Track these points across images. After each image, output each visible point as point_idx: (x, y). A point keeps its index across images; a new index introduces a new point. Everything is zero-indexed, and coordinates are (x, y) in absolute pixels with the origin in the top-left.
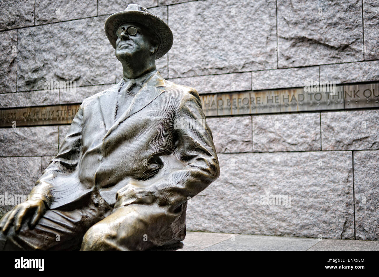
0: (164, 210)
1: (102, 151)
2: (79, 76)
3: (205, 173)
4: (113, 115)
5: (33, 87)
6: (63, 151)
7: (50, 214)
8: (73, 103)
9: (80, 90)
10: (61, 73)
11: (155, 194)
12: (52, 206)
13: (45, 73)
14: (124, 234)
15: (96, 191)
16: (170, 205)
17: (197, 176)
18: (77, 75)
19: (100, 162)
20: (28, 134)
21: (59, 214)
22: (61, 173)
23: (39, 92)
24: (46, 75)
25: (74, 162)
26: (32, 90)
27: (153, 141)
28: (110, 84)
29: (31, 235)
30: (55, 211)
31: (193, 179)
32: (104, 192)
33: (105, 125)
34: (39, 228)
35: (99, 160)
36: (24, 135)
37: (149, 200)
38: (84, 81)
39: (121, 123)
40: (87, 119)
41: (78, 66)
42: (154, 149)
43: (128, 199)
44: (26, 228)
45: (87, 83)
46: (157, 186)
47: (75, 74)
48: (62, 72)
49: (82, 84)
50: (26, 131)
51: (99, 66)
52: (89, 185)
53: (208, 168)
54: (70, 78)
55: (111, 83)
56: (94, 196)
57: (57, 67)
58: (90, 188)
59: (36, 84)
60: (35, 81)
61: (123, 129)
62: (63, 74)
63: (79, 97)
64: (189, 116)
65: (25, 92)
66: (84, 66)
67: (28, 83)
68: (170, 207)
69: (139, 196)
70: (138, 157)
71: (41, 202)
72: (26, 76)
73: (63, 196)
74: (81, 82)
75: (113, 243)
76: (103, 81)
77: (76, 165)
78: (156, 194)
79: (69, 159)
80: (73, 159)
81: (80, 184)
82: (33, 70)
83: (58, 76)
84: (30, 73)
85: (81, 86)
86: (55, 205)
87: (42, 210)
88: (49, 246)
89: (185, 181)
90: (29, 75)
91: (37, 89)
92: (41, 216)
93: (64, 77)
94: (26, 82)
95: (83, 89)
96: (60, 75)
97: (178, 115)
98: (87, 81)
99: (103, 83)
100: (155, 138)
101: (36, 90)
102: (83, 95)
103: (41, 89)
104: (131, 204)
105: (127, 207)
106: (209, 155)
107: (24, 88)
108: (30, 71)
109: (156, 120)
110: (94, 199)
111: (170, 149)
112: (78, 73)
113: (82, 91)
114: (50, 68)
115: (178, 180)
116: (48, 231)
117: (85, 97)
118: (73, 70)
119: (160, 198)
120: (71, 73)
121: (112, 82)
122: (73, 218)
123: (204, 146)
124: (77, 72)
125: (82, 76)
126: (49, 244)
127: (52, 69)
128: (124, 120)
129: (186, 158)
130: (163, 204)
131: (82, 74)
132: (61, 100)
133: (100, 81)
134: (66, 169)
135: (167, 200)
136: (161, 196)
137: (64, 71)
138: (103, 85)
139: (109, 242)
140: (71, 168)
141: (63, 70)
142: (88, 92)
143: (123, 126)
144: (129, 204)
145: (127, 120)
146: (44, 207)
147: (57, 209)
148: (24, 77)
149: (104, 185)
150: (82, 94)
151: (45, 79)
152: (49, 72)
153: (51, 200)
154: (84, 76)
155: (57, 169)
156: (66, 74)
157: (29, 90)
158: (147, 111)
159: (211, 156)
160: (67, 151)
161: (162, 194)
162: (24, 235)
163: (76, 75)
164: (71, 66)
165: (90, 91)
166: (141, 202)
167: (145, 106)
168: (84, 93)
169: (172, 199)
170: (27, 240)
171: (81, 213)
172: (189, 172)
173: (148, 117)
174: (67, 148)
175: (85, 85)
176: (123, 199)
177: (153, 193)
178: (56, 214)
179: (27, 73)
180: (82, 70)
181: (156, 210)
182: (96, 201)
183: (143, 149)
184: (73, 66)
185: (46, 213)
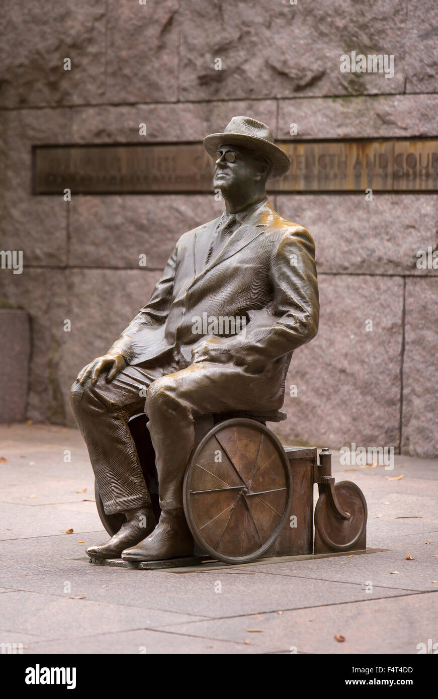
0: (239, 370)
1: (185, 304)
2: (321, 69)
3: (292, 332)
4: (205, 260)
5: (217, 91)
6: (154, 299)
7: (129, 371)
8: (309, 137)
9: (325, 105)
10: (279, 61)
11: (231, 352)
12: (132, 361)
13: (244, 58)
14: (184, 388)
15: (177, 348)
16: (247, 364)
17: (281, 334)
18: (317, 67)
19: (183, 316)
20: (204, 212)
21: (138, 371)
22: (148, 326)
23: (231, 104)
24: (246, 61)
25: (164, 314)
26: (215, 98)
27: (240, 293)
28: (391, 94)
29: (107, 389)
30: (135, 367)
31: (276, 338)
32: (184, 348)
33: (195, 271)
34: (116, 382)
35: (182, 313)
36: (196, 215)
37: (224, 359)
38: (332, 83)
39: (208, 271)
40: (180, 262)
41: (319, 45)
42: (241, 303)
43: (200, 356)
44: (101, 382)
45: (340, 87)
46: (234, 344)
47: (312, 63)
48: (282, 58)
49: (330, 91)
50: (199, 204)
51: (366, 47)
52: (171, 341)
53: (297, 325)
54: (300, 74)
55: (393, 92)
56: (176, 352)
57: (270, 45)
58: (173, 344)
59: (224, 84)
60: (220, 77)
61: (209, 279)
62: (285, 63)
63: (322, 123)
64: (286, 264)
65: (199, 102)
66: (333, 44)
67: (204, 81)
68: (246, 366)
69: (213, 353)
70: (221, 311)
71: (118, 357)
72: (199, 62)
73: (145, 352)
74: (324, 87)
75: (171, 394)
76: (376, 85)
77: (166, 317)
78: (233, 353)
79: (158, 309)
80: (163, 310)
81: (165, 340)
82: (217, 47)
83: (274, 68)
84: (208, 56)
85: (326, 97)
86: (136, 361)
87: (120, 365)
88: (126, 402)
89: (266, 339)
90: (205, 62)
91: (226, 98)
92: (119, 371)
93: (287, 71)
94: (200, 78)
95: (330, 102)
96: (278, 66)
97: (273, 262)
98: (341, 84)
99: (375, 91)
100: (244, 289)
101: (223, 101)
102: (331, 119)
103: (234, 97)
104: (202, 361)
105: (198, 364)
106: (302, 311)
107: (194, 92)
108: (208, 52)
109: (246, 269)
110: (175, 356)
111: (263, 303)
112: (319, 62)
113: (329, 107)
114: (254, 44)
115: (259, 339)
116: (126, 386)
117: (337, 124)
118: (308, 54)
119: (237, 357)
120: (304, 62)
121: (395, 89)
122: (152, 376)
123: (297, 300)
124: (317, 59)
125: (328, 71)
126: (126, 400)
127: (260, 46)
128: (212, 268)
129: (279, 314)
130: (239, 363)
131: (329, 64)
132: (282, 129)
133: (368, 87)
134: (154, 321)
135: (244, 359)
136: (238, 355)
137: (288, 57)
138: (376, 95)
139: (168, 393)
140: (160, 321)
141: (283, 53)
142: (343, 113)
143: (209, 274)
144: (201, 361)
145: (215, 268)
146: (123, 362)
147: (138, 365)
148: (195, 65)
149: (186, 341)
150: (327, 116)
151: (243, 72)
152: (254, 55)
153: (132, 355)
154: (332, 70)
155: (144, 321)
156: (291, 63)
157: (207, 98)
158: (238, 257)
159: (305, 312)
160: (157, 300)
161: (238, 352)
162: (100, 388)
163: (315, 67)
164: (302, 42)
165: (345, 110)
166: (213, 360)
167: (238, 250)
168: (332, 115)
169: (249, 359)
170: (103, 393)
171: (162, 370)
172: (272, 330)
173: (239, 265)
174: (157, 297)
175: (337, 93)
176: (196, 355)
177: (229, 351)
178: (136, 371)
179: (202, 55)
180: (328, 54)
181: (230, 369)
182: (177, 359)
183: (228, 302)
184: (308, 44)
185: (126, 369)
